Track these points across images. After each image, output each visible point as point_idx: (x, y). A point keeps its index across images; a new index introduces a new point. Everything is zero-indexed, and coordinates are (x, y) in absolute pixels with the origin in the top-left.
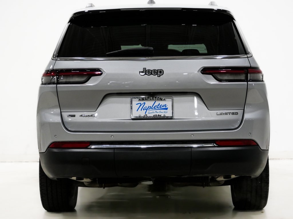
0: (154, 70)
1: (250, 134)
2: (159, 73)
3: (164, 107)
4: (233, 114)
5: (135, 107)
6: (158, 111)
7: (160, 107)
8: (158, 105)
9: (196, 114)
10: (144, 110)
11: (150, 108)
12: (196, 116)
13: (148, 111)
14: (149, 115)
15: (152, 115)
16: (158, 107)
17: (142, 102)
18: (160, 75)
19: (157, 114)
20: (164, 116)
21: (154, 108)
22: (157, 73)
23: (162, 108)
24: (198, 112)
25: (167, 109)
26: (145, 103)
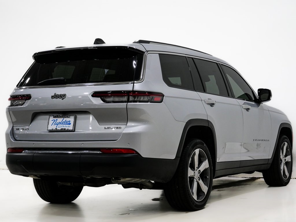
0: (60, 95)
1: (128, 144)
2: (63, 96)
3: (69, 123)
4: (117, 128)
5: (51, 122)
6: (64, 125)
7: (66, 123)
8: (65, 121)
9: (91, 128)
10: (56, 125)
11: (60, 123)
12: (91, 130)
13: (58, 126)
14: (58, 129)
15: (60, 129)
16: (64, 123)
17: (55, 119)
18: (63, 98)
19: (63, 128)
20: (68, 130)
21: (62, 123)
22: (62, 97)
23: (67, 123)
24: (92, 127)
25: (70, 124)
26: (57, 120)
